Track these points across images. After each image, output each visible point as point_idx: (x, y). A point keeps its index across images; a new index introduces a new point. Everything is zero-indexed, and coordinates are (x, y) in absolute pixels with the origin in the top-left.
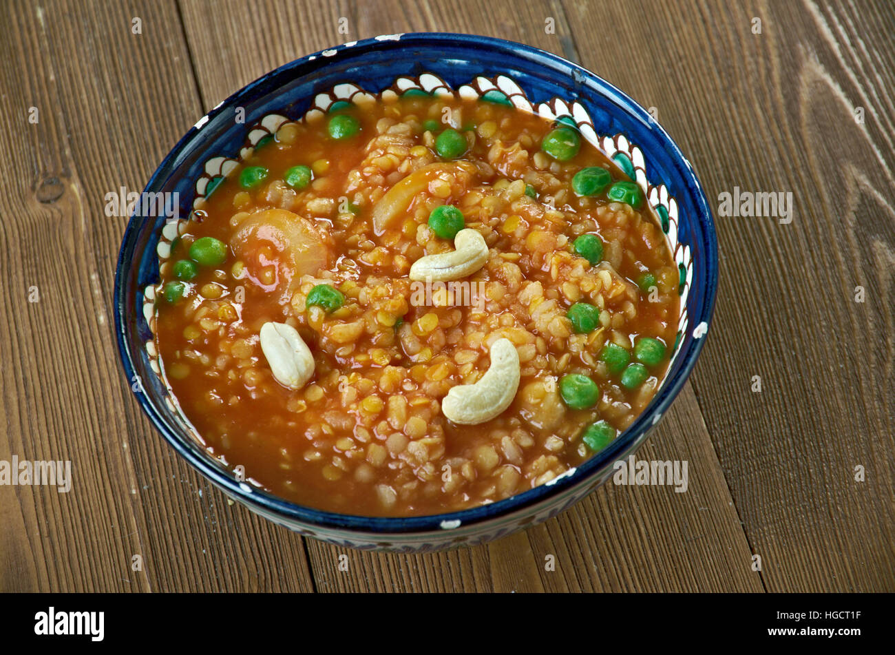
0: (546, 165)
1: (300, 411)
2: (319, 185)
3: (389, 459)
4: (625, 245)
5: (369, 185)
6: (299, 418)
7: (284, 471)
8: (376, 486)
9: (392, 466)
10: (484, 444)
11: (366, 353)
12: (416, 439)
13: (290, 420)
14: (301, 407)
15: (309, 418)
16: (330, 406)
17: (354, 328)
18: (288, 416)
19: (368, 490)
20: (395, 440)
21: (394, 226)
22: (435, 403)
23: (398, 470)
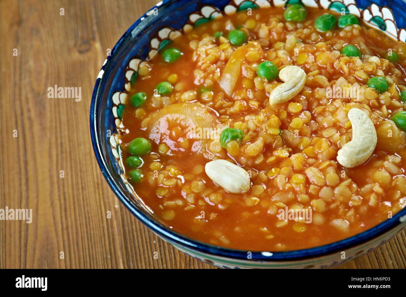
0: (295, 26)
1: (256, 203)
2: (179, 87)
3: (328, 204)
4: (367, 44)
5: (209, 74)
6: (258, 207)
7: (271, 240)
8: (331, 223)
9: (333, 206)
10: (375, 171)
11: (272, 155)
12: (337, 185)
13: (254, 211)
14: (255, 201)
15: (264, 204)
16: (272, 192)
17: (259, 144)
18: (251, 209)
19: (327, 227)
20: (325, 192)
21: (238, 87)
22: (333, 162)
23: (337, 207)
